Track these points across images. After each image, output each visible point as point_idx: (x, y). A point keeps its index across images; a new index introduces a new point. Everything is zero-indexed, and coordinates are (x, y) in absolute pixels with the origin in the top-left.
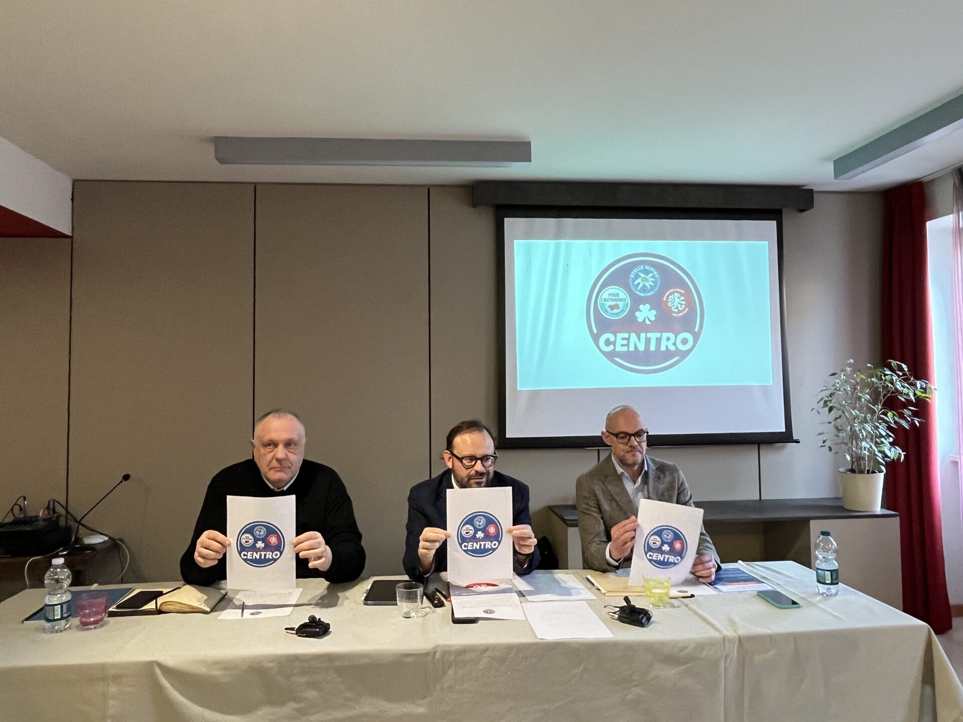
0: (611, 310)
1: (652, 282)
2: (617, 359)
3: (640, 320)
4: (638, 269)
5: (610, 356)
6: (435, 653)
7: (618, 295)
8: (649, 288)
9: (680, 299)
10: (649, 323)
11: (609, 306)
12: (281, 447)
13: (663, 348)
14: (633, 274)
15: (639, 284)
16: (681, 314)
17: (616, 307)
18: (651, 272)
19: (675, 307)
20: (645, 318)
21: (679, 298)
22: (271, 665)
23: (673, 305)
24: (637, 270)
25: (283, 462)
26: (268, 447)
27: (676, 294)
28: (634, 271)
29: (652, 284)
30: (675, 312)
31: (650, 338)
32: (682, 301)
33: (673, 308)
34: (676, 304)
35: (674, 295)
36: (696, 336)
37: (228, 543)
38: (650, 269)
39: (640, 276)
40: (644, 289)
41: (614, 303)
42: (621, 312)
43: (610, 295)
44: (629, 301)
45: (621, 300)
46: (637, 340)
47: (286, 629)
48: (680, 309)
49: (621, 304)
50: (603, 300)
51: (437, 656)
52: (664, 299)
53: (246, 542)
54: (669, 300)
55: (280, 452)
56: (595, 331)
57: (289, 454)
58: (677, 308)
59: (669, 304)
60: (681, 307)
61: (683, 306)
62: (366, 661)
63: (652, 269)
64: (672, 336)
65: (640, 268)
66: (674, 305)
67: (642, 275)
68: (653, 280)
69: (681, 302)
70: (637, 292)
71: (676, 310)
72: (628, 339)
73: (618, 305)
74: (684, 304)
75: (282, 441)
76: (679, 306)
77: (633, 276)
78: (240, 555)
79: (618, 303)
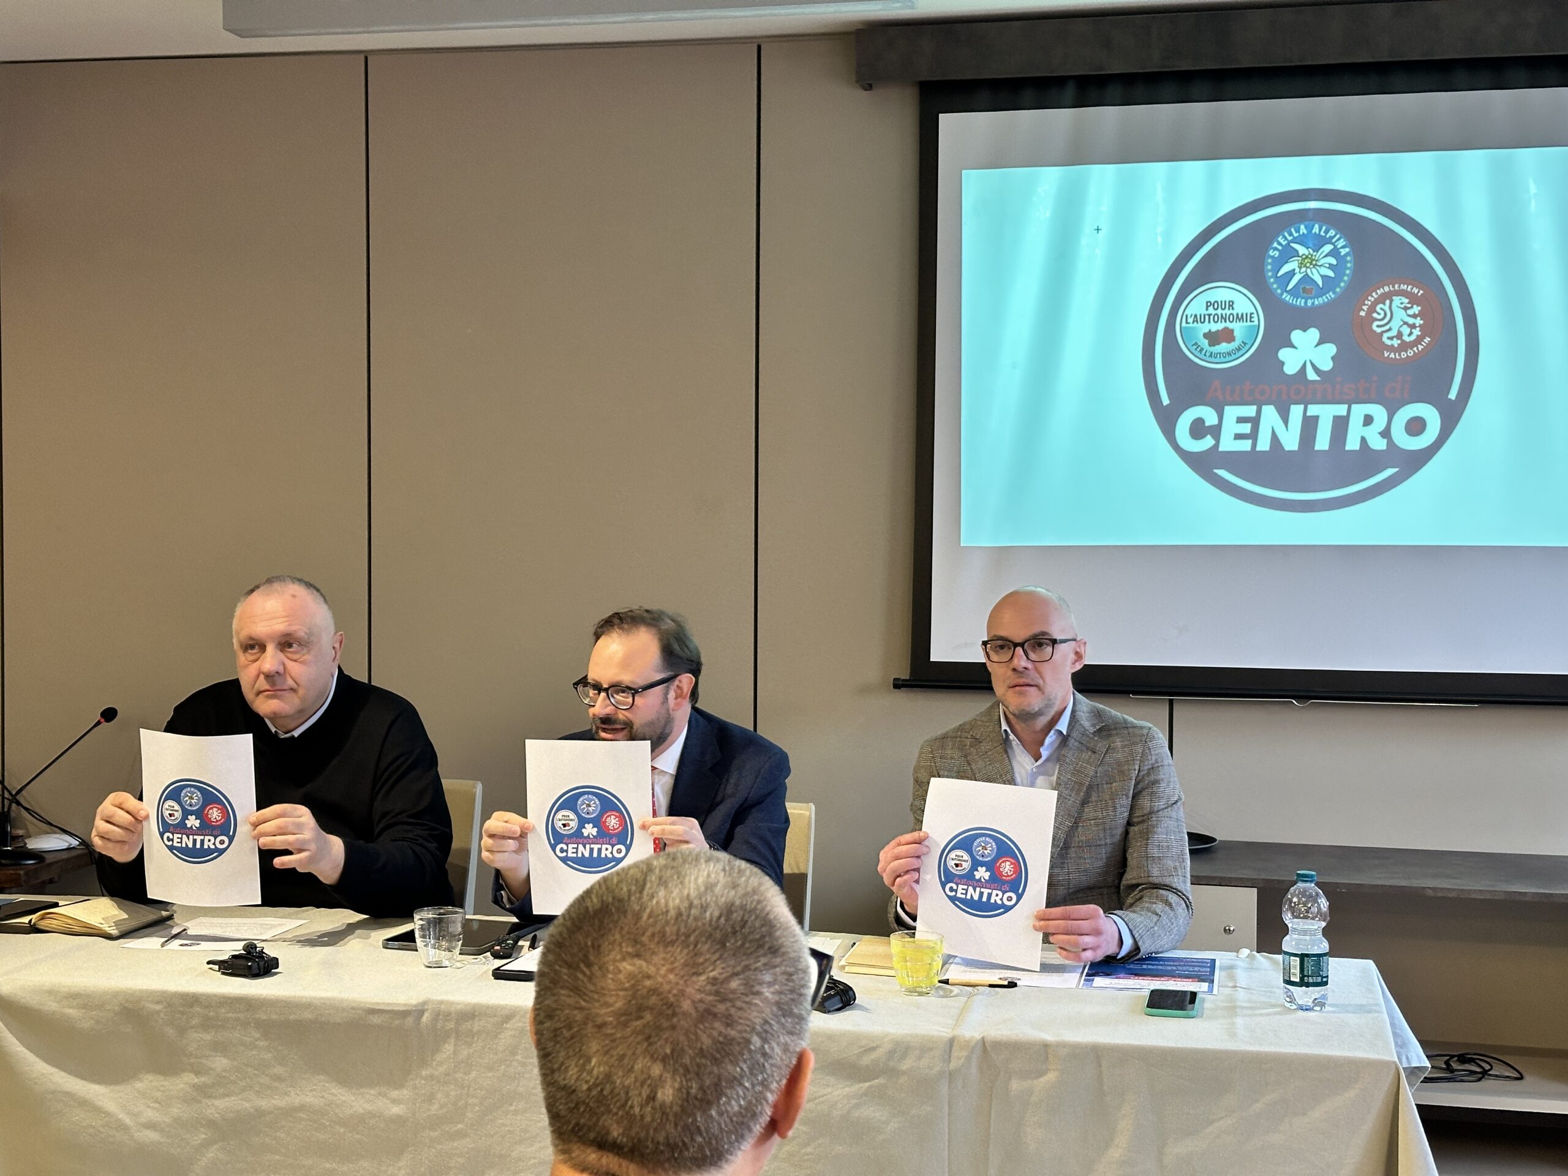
0: (1211, 344)
1: (1331, 266)
2: (1222, 473)
3: (1291, 369)
4: (1291, 234)
5: (1203, 464)
6: (421, 1012)
7: (1231, 305)
8: (1320, 283)
9: (1410, 312)
10: (1317, 378)
11: (1206, 336)
12: (270, 649)
13: (1352, 444)
14: (1276, 249)
15: (1292, 273)
16: (1410, 353)
17: (1227, 335)
18: (1329, 241)
19: (1394, 333)
20: (1305, 365)
21: (1406, 309)
22: (158, 1007)
23: (1387, 327)
24: (1290, 238)
25: (277, 679)
26: (250, 651)
27: (1397, 300)
28: (1280, 239)
29: (1331, 274)
30: (1391, 349)
31: (1316, 418)
32: (1414, 316)
33: (1385, 335)
34: (1395, 325)
35: (1391, 301)
36: (1451, 416)
37: (143, 813)
38: (1326, 232)
39: (1296, 253)
40: (1306, 286)
41: (1220, 326)
42: (1239, 349)
43: (1208, 304)
44: (1260, 320)
45: (1240, 318)
46: (1281, 422)
47: (209, 963)
48: (1406, 338)
49: (1238, 328)
50: (1190, 320)
51: (426, 1018)
52: (1362, 314)
53: (171, 815)
54: (1375, 315)
55: (270, 660)
56: (1166, 401)
57: (290, 664)
58: (1399, 335)
59: (1374, 327)
60: (1410, 334)
61: (1417, 332)
62: (308, 1015)
63: (1332, 233)
64: (1379, 412)
65: (1298, 231)
66: (1390, 329)
67: (1302, 250)
68: (1334, 261)
69: (1411, 321)
70: (1287, 297)
71: (1396, 343)
72: (1255, 422)
73: (1232, 331)
74: (1420, 326)
75: (271, 638)
76: (1406, 330)
77: (1277, 254)
78: (162, 839)
79: (1229, 325)
